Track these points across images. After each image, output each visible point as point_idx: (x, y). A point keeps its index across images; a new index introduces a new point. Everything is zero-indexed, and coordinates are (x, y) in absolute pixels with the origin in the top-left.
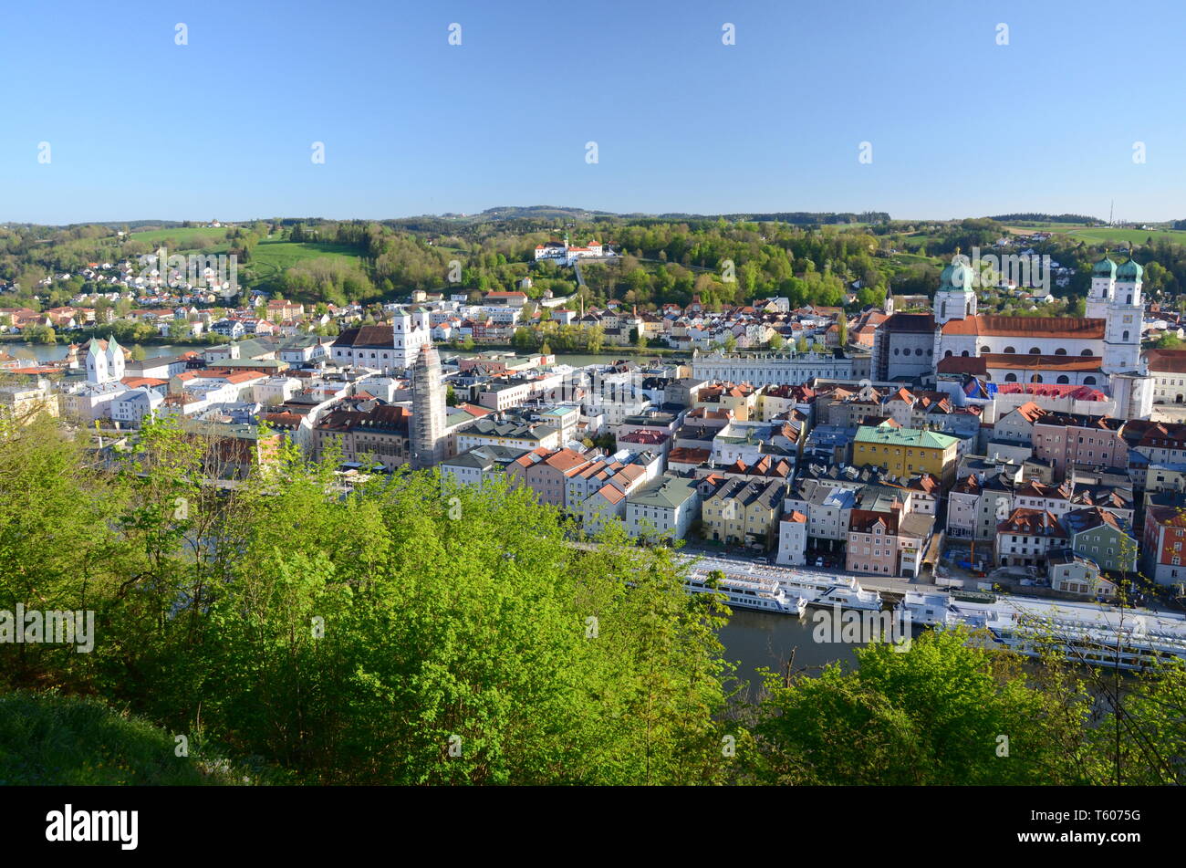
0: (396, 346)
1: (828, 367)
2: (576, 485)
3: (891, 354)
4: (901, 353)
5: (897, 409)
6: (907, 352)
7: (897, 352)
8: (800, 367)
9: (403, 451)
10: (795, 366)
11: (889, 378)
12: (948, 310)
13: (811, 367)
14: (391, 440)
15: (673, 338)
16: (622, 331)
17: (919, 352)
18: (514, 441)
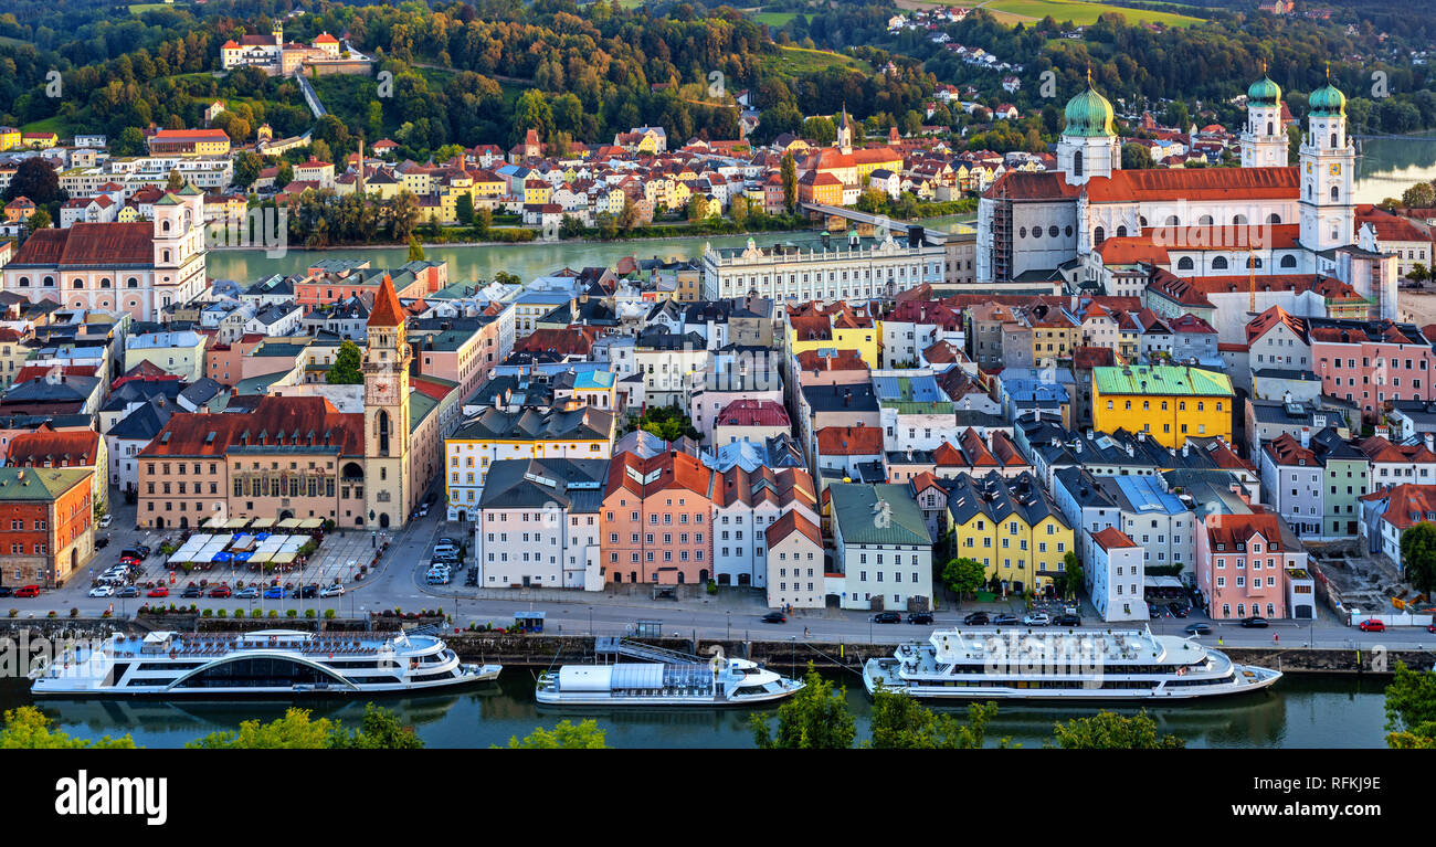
0: (158, 260)
1: (914, 261)
2: (732, 520)
3: (1016, 235)
4: (1029, 234)
5: (1098, 332)
6: (1037, 232)
7: (1023, 233)
8: (875, 263)
9: (340, 485)
10: (866, 264)
11: (1016, 273)
12: (1086, 164)
13: (890, 262)
14: (312, 465)
15: (530, 208)
16: (444, 199)
17: (1054, 231)
18: (561, 444)
